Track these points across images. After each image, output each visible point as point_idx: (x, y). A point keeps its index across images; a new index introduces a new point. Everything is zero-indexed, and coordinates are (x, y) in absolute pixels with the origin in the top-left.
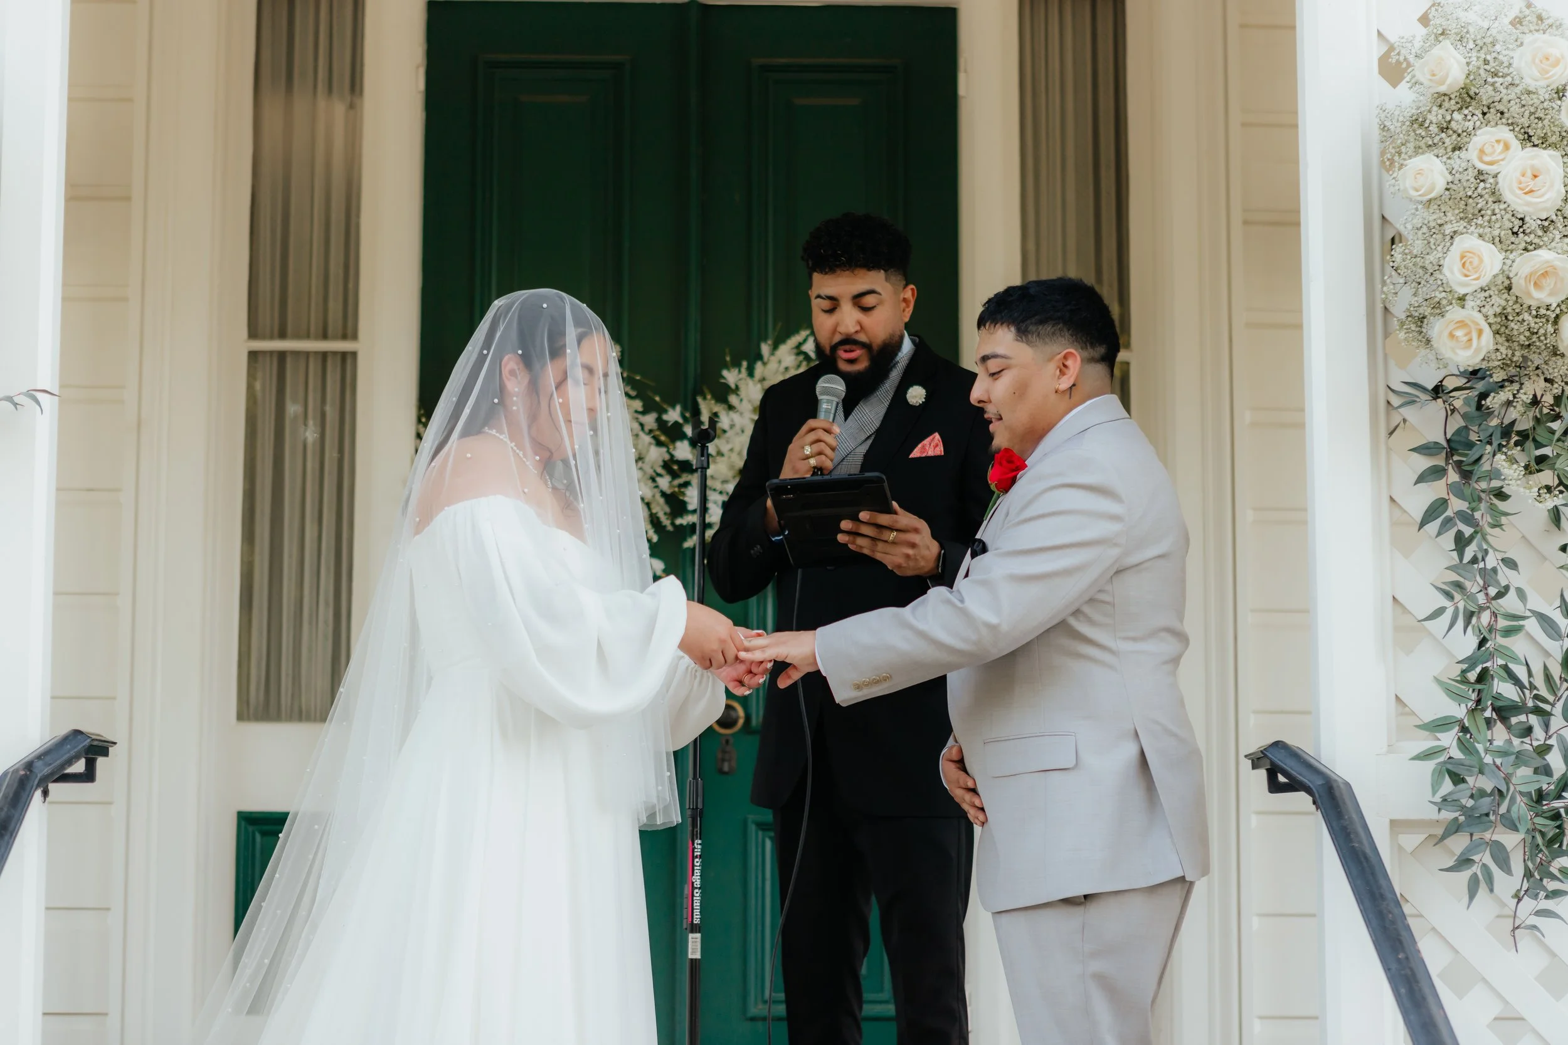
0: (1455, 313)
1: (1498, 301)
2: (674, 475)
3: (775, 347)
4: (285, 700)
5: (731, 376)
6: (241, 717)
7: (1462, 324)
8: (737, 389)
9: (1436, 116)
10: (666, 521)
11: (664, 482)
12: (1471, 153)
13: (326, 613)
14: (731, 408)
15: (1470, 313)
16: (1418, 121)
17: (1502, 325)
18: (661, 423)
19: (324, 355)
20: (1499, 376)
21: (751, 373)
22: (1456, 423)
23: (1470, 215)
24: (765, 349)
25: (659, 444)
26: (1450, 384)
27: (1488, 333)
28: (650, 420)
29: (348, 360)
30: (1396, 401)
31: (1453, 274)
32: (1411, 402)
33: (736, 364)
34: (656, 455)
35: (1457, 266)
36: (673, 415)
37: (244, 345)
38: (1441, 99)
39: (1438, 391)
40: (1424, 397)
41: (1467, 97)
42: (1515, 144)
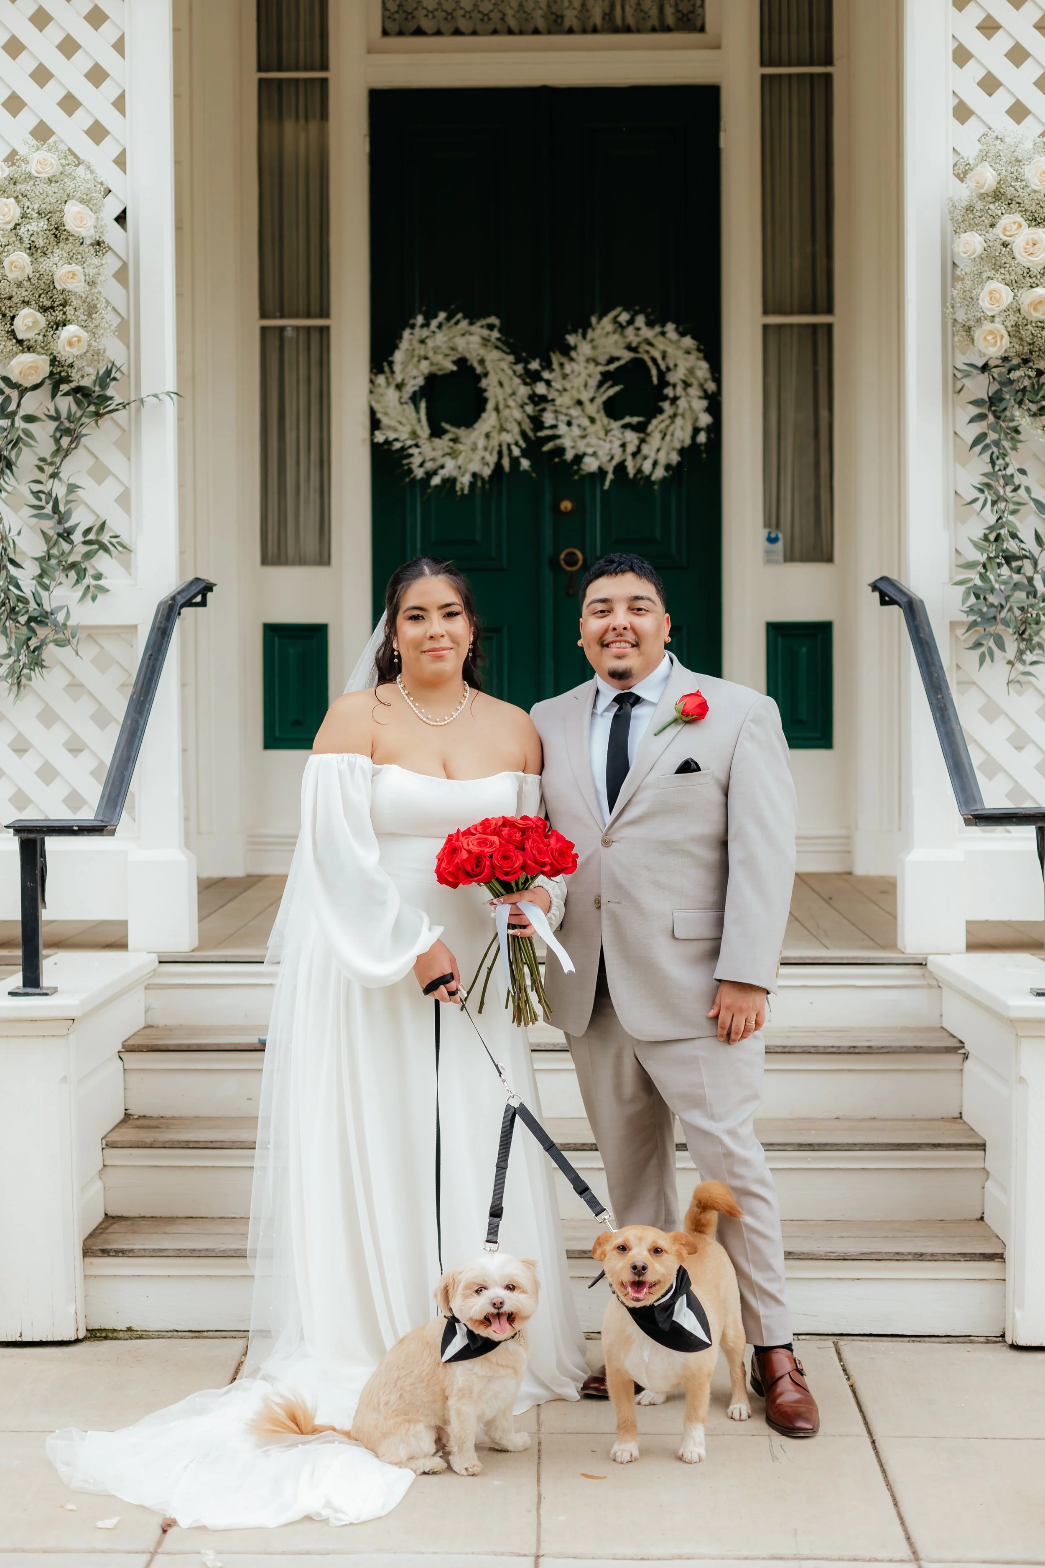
0: (987, 326)
1: (1013, 319)
2: (536, 404)
3: (600, 319)
4: (291, 551)
5: (571, 339)
6: (265, 561)
7: (991, 332)
8: (575, 348)
9: (981, 206)
10: (531, 434)
11: (529, 409)
12: (999, 230)
13: (314, 497)
14: (572, 359)
15: (998, 326)
16: (970, 209)
17: (1015, 332)
18: (527, 370)
19: (308, 329)
20: (1016, 361)
21: (584, 336)
22: (995, 387)
23: (998, 267)
24: (594, 320)
25: (526, 384)
26: (992, 363)
27: (1006, 338)
28: (519, 368)
29: (324, 331)
30: (959, 375)
31: (986, 303)
32: (967, 375)
33: (574, 331)
34: (523, 391)
35: (987, 299)
36: (535, 365)
37: (257, 323)
38: (983, 196)
39: (985, 368)
40: (975, 372)
41: (998, 195)
42: (1025, 224)
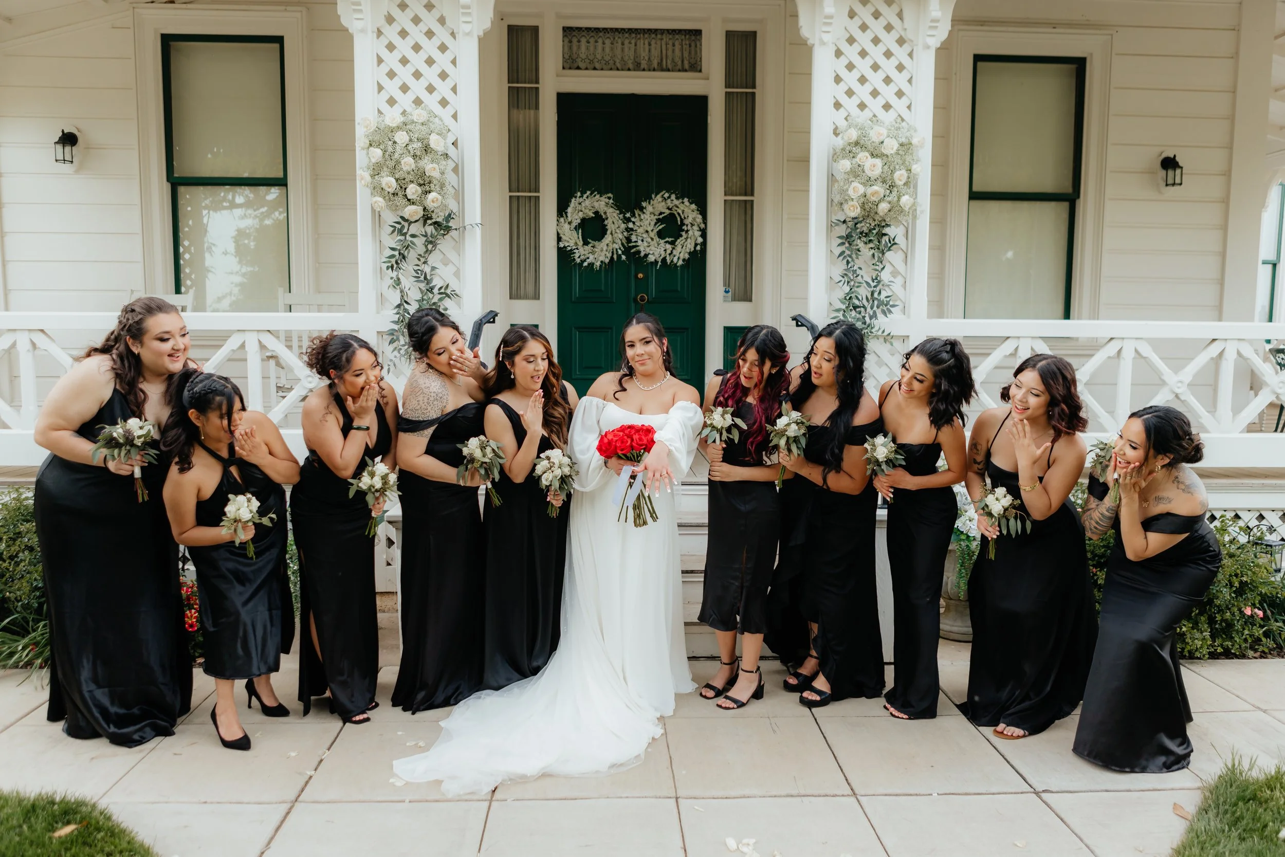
0: (851, 203)
1: (862, 200)
2: (628, 232)
3: (656, 196)
4: (522, 293)
5: (644, 204)
6: (511, 298)
7: (853, 206)
8: (645, 208)
9: (848, 148)
10: (626, 245)
11: (625, 234)
12: (857, 160)
13: (533, 269)
14: (644, 213)
15: (855, 203)
16: (843, 149)
17: (863, 206)
18: (624, 217)
19: (530, 197)
20: (860, 219)
21: (649, 203)
22: (849, 230)
23: (856, 176)
24: (653, 196)
25: (624, 223)
26: (848, 220)
27: (859, 208)
28: (621, 216)
29: (537, 198)
30: (833, 225)
31: (851, 192)
32: (837, 225)
33: (646, 201)
34: (623, 226)
35: (852, 191)
36: (628, 215)
37: (507, 194)
38: (849, 144)
39: (844, 222)
40: (840, 223)
41: (857, 143)
42: (869, 157)
